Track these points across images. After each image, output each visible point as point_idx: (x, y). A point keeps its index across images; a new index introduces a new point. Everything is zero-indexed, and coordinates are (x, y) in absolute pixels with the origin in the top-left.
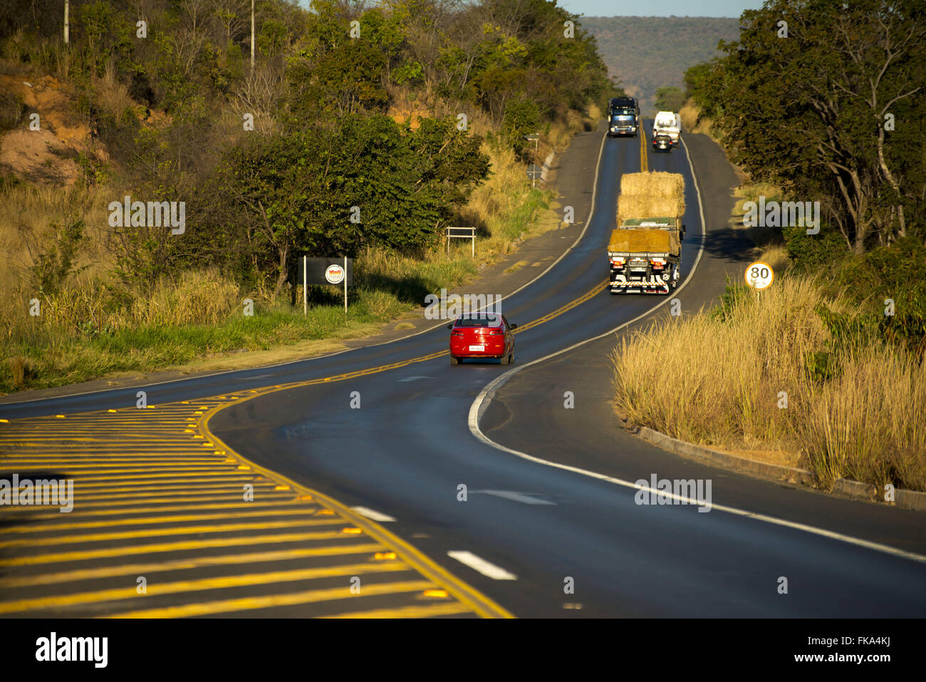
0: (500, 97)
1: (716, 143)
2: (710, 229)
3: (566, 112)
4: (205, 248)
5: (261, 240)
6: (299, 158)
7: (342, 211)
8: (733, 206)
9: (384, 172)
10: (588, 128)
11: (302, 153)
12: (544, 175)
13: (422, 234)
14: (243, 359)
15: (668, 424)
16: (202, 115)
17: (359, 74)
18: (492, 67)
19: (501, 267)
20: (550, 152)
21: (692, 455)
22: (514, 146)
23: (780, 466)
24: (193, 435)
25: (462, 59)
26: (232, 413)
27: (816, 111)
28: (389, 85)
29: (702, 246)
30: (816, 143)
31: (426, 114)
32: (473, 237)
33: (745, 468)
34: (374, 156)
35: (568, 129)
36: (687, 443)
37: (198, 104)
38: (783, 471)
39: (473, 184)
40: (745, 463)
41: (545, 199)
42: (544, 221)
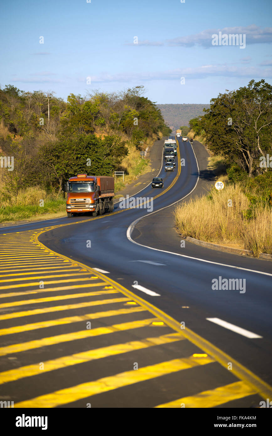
0: (131, 129)
1: (201, 144)
2: (200, 170)
3: (152, 134)
4: (35, 180)
5: (53, 177)
6: (65, 149)
7: (80, 166)
8: (208, 163)
9: (93, 153)
10: (159, 139)
11: (66, 147)
12: (145, 154)
13: (107, 173)
14: (48, 216)
15: (197, 235)
16: (32, 137)
17: (84, 122)
18: (128, 119)
19: (133, 184)
20: (147, 147)
21: (206, 246)
22: (136, 145)
23: (239, 249)
24: (33, 242)
25: (118, 117)
26: (46, 234)
27: (235, 131)
28: (94, 126)
29: (199, 176)
30: (235, 142)
31: (106, 135)
32: (123, 175)
33: (226, 250)
34: (90, 148)
35: (153, 139)
36: (204, 242)
37: (31, 133)
38: (240, 251)
39: (123, 158)
40: (226, 248)
41: (146, 162)
42: (146, 169)
